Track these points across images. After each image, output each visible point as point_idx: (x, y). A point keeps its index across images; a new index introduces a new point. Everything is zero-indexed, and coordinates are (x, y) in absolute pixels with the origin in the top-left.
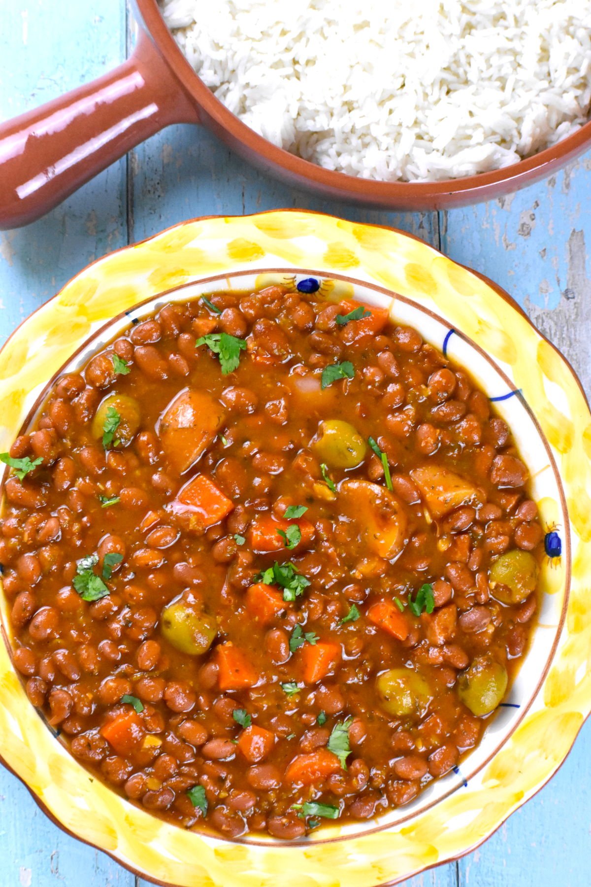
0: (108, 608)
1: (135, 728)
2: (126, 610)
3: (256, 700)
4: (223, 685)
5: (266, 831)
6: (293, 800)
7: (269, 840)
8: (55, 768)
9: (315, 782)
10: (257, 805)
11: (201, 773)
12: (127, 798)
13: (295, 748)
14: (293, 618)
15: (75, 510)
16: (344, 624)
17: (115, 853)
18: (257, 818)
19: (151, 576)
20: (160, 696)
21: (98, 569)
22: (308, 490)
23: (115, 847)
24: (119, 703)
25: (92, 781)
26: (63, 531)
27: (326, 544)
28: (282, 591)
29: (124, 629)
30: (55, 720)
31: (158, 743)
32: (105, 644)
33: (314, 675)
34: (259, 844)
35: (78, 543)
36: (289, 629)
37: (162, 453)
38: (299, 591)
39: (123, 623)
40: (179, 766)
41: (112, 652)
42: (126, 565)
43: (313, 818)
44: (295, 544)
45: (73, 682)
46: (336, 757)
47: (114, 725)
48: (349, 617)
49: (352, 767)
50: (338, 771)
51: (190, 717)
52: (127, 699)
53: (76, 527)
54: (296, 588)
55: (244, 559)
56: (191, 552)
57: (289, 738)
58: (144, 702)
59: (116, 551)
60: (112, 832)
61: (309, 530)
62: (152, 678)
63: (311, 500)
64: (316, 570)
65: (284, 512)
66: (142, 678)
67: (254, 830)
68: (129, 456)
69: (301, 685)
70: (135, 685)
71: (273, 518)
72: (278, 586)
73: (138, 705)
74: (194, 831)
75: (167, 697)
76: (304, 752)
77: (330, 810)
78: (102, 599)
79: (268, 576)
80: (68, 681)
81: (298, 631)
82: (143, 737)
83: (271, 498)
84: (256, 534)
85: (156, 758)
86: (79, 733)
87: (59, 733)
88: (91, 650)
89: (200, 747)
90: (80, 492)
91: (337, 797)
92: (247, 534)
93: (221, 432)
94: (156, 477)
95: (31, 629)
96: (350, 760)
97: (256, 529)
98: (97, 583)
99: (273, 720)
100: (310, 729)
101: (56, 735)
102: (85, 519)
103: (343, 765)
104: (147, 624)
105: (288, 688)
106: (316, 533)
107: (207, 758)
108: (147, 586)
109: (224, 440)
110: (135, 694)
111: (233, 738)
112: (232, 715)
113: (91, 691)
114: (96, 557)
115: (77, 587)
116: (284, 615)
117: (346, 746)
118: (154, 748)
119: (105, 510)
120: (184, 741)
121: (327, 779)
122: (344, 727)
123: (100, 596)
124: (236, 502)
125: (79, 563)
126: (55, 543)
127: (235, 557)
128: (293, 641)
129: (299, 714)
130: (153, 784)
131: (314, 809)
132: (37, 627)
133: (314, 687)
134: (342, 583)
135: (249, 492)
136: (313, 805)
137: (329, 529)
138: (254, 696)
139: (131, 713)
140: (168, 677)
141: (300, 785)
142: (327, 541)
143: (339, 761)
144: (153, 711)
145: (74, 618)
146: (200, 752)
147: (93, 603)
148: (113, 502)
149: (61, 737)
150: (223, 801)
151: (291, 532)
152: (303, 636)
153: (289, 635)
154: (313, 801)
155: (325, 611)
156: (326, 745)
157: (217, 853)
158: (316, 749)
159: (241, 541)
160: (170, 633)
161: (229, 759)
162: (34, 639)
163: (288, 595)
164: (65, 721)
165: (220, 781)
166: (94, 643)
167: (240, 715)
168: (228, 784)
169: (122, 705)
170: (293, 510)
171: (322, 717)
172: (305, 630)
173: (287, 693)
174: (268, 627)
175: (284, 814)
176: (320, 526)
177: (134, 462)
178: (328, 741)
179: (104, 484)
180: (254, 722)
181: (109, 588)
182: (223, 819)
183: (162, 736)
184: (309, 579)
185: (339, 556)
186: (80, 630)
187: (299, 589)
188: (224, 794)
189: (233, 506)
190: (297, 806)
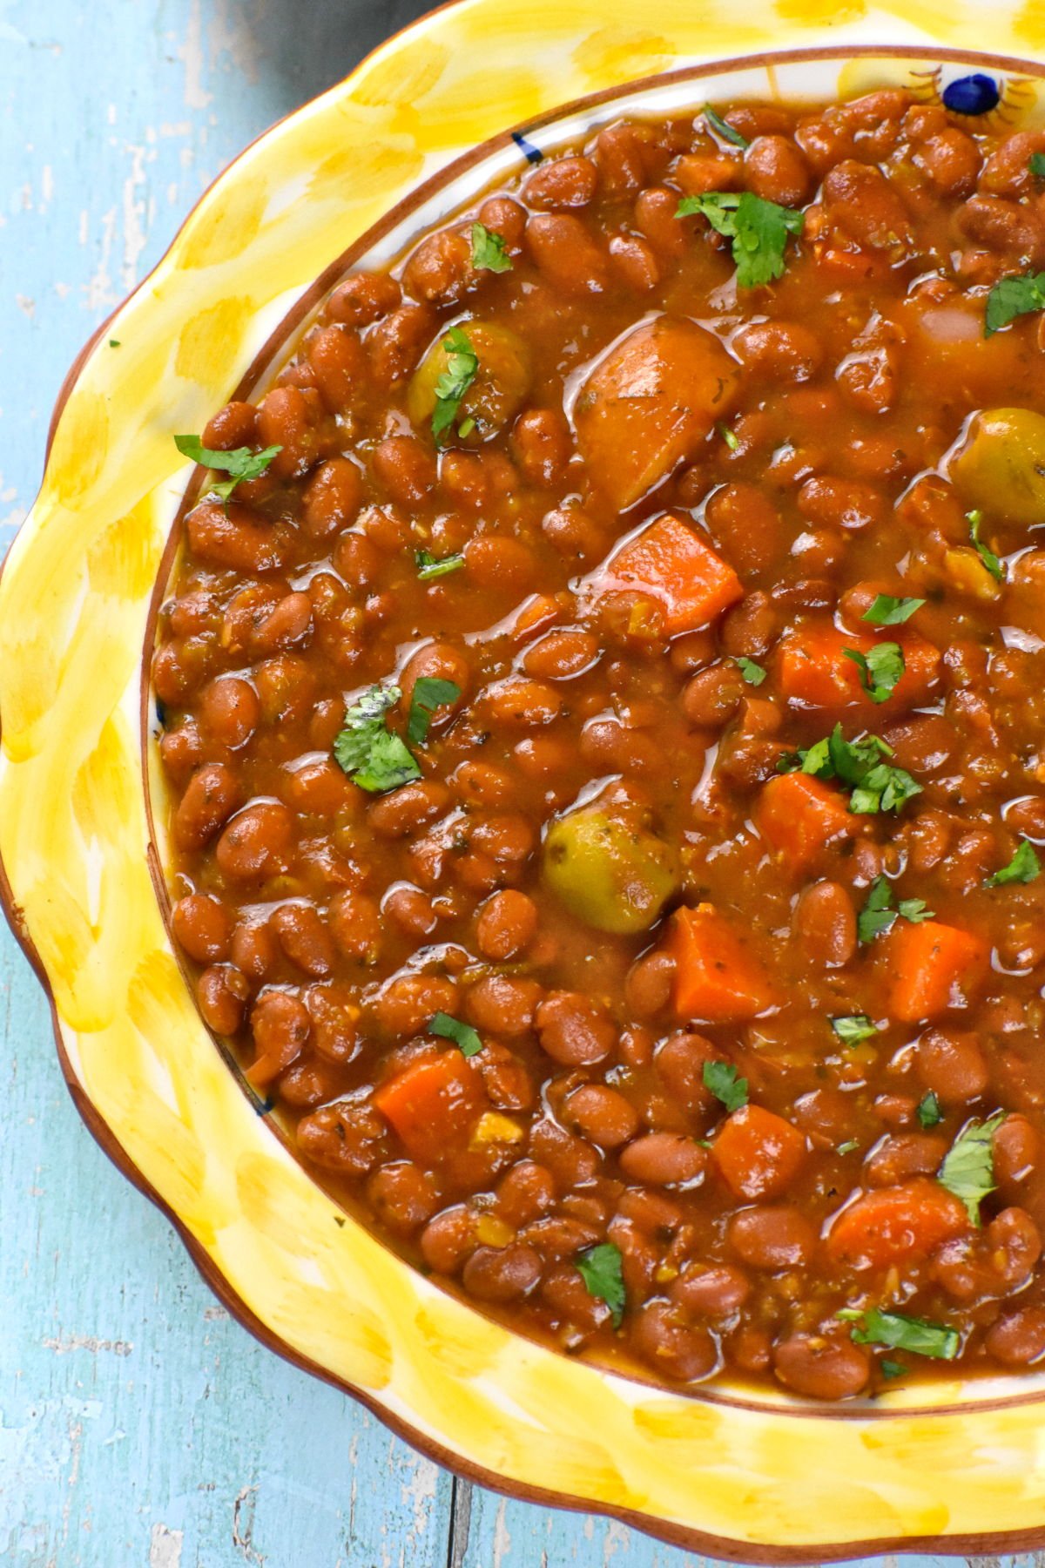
0: (414, 808)
1: (454, 1089)
2: (458, 814)
3: (766, 1050)
4: (682, 1004)
5: (767, 1377)
6: (840, 1301)
7: (777, 1399)
8: (253, 1185)
9: (901, 1259)
10: (750, 1303)
11: (612, 1211)
12: (426, 1269)
13: (855, 1172)
14: (869, 858)
15: (353, 580)
16: (999, 885)
17: (385, 1397)
18: (748, 1338)
19: (525, 746)
20: (526, 1019)
21: (395, 719)
22: (933, 570)
23: (386, 1381)
24: (423, 1032)
25: (340, 1222)
26: (318, 622)
27: (969, 697)
28: (849, 795)
29: (450, 856)
30: (259, 1070)
31: (513, 1133)
32: (400, 892)
33: (913, 1001)
34: (750, 1407)
35: (352, 654)
36: (860, 882)
37: (576, 458)
38: (890, 800)
39: (448, 843)
40: (560, 1192)
41: (416, 911)
42: (469, 712)
43: (892, 1354)
44: (886, 688)
45: (316, 977)
46: (959, 1201)
47: (405, 1080)
48: (1012, 871)
49: (995, 1223)
50: (959, 1232)
51: (595, 1077)
52: (444, 1025)
53: (351, 615)
54: (882, 791)
55: (759, 713)
56: (629, 696)
57: (845, 1147)
58: (485, 1034)
59: (443, 674)
60: (379, 1347)
61: (924, 659)
62: (509, 978)
63: (939, 594)
64: (937, 759)
65: (864, 610)
66: (483, 979)
67: (737, 1371)
68: (495, 462)
69: (883, 1025)
70: (465, 992)
71: (839, 625)
72: (839, 780)
73: (472, 1039)
74: (588, 1363)
75: (542, 1021)
76: (879, 1184)
77: (939, 1334)
78: (400, 787)
79: (815, 758)
80: (302, 976)
81: (883, 893)
82: (475, 1115)
83: (838, 579)
84: (794, 657)
85: (505, 1171)
86: (319, 1102)
87: (269, 1107)
88: (365, 904)
89: (616, 1151)
90: (372, 540)
91: (953, 1301)
92: (769, 660)
93: (726, 420)
94: (556, 520)
95: (223, 849)
96: (990, 1207)
97: (794, 645)
98: (395, 749)
99: (806, 1101)
100: (897, 1131)
101: (261, 1110)
102: (373, 603)
103: (973, 1214)
104: (505, 850)
105: (847, 1028)
106: (943, 668)
107: (629, 1178)
108: (515, 766)
109: (731, 439)
110: (463, 1013)
111: (701, 1136)
112: (699, 1076)
113: (355, 1001)
114: (392, 688)
115: (342, 757)
116: (848, 847)
117: (985, 1177)
118: (502, 1144)
119: (427, 583)
120: (576, 1130)
121: (933, 1250)
122: (984, 1132)
123: (398, 779)
124: (750, 584)
125: (350, 699)
126: (298, 646)
127: (735, 713)
128: (868, 918)
129: (871, 1093)
130: (491, 1232)
131: (893, 1331)
132: (238, 844)
133: (914, 1031)
134: (1000, 792)
135: (783, 564)
136: (892, 1320)
137: (977, 663)
138: (761, 1039)
139: (452, 1054)
140: (549, 980)
141: (864, 1263)
142: (969, 689)
143: (964, 1209)
144: (506, 1054)
145: (329, 829)
146: (613, 1163)
147: (378, 796)
148: (448, 565)
149: (274, 1115)
150: (662, 1289)
151: (880, 656)
152: (894, 907)
153: (860, 901)
154: (894, 1311)
155: (951, 848)
156: (933, 1176)
157: (642, 1418)
158: (908, 1178)
159: (755, 675)
160: (560, 874)
161: (687, 1185)
162: (228, 873)
163: (863, 802)
164: (285, 1073)
165: (661, 1238)
166: (372, 889)
167: (720, 1080)
168: (680, 1243)
169: (428, 1039)
170: (887, 608)
171: (930, 1106)
172: (899, 893)
173: (843, 1040)
174: (806, 877)
175: (814, 1331)
176: (956, 658)
177: (505, 477)
178: (940, 1165)
179: (428, 524)
180: (755, 1100)
181: (421, 763)
182: (661, 1329)
183: (524, 1118)
184: (919, 779)
185: (1000, 727)
186: (341, 856)
187: (890, 792)
188: (666, 1272)
189: (741, 590)
190: (852, 1311)
